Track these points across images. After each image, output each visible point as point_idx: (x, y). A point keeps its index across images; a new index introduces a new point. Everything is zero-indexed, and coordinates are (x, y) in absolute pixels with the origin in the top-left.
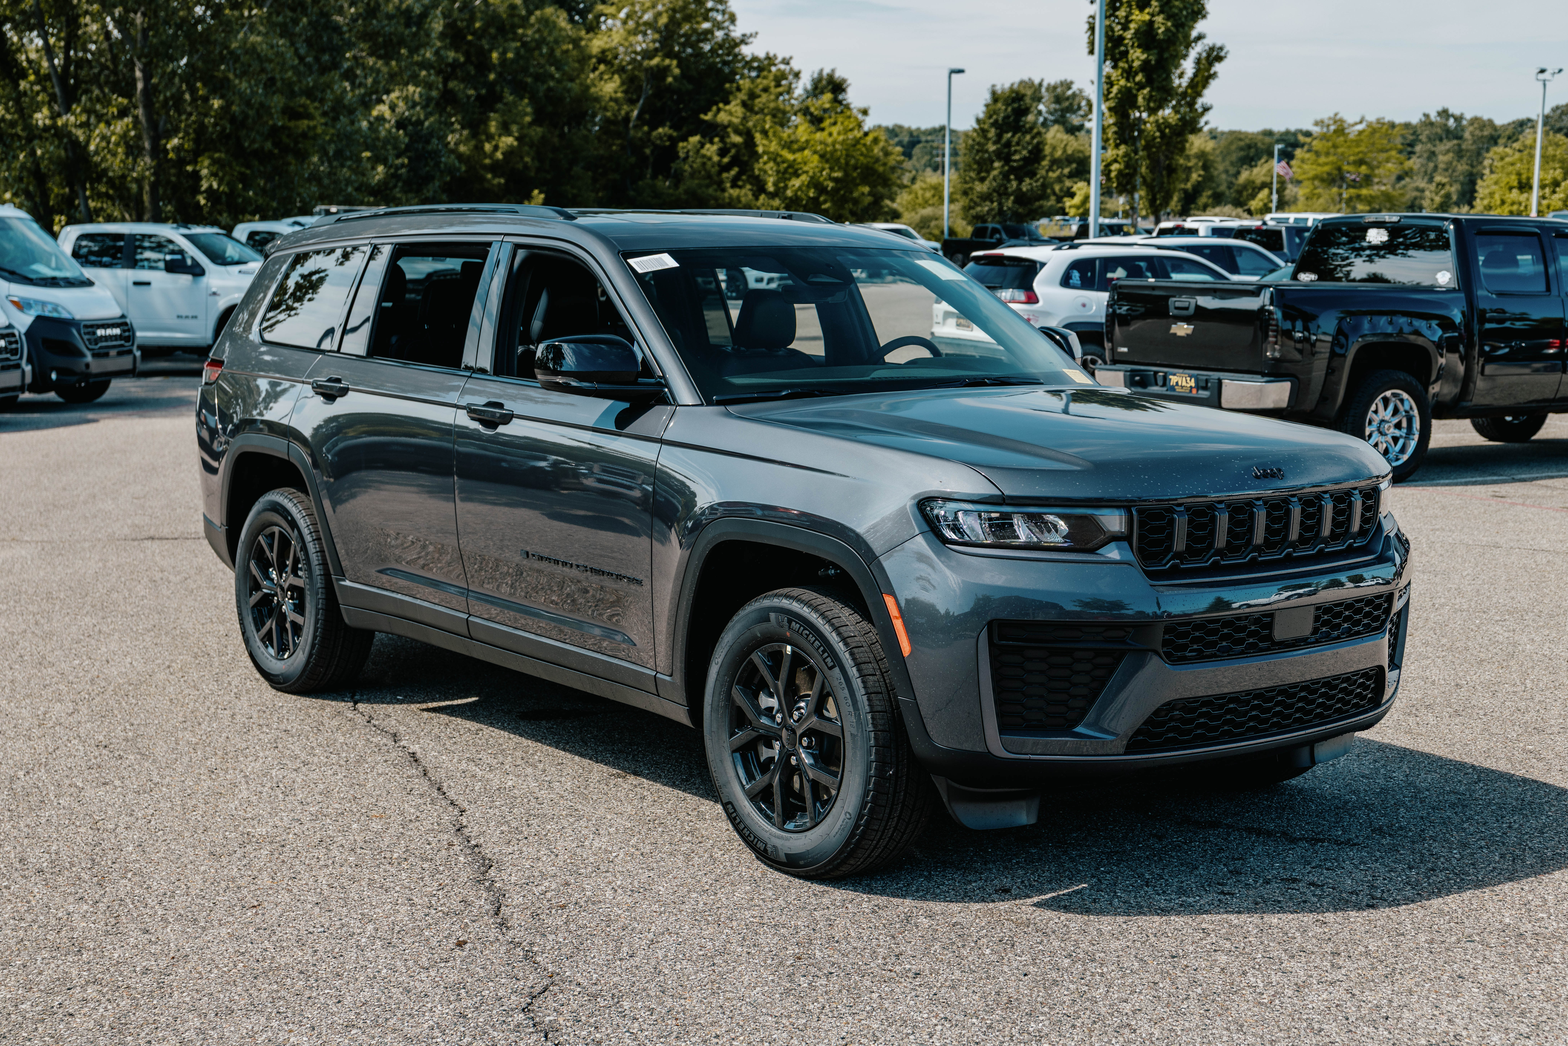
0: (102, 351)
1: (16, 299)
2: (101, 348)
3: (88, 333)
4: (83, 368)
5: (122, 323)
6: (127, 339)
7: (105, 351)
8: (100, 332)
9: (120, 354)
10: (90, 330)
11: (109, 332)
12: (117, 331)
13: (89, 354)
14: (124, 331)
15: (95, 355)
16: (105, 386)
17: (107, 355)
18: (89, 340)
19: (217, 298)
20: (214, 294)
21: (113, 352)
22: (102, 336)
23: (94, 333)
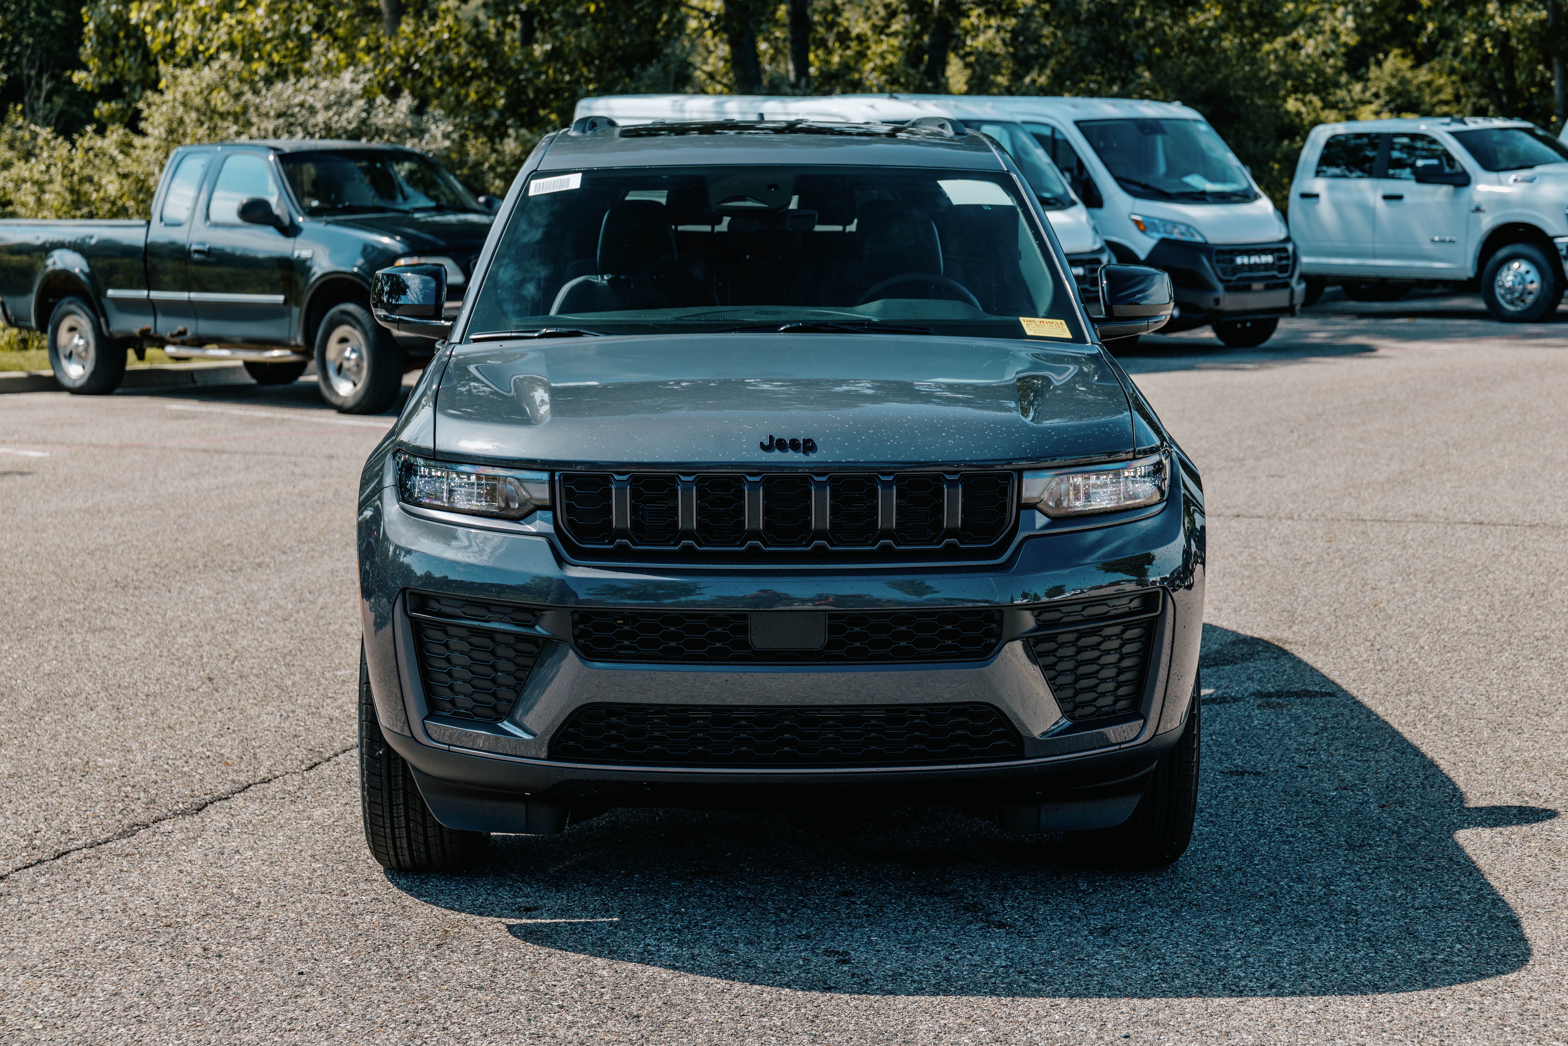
0: (1241, 284)
1: (1138, 218)
2: (1240, 279)
3: (1224, 261)
4: (1211, 304)
5: (1277, 249)
6: (1283, 269)
7: (1247, 283)
8: (1239, 260)
9: (1268, 288)
10: (1227, 257)
11: (1254, 259)
12: (1269, 259)
13: (1220, 287)
14: (1280, 259)
15: (1228, 289)
16: (1272, 326)
17: (1248, 289)
18: (1222, 269)
19: (1481, 215)
20: (1478, 210)
21: (1257, 286)
22: (1243, 265)
23: (1233, 261)
